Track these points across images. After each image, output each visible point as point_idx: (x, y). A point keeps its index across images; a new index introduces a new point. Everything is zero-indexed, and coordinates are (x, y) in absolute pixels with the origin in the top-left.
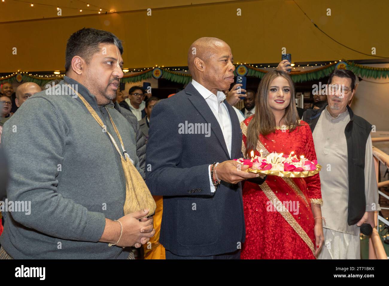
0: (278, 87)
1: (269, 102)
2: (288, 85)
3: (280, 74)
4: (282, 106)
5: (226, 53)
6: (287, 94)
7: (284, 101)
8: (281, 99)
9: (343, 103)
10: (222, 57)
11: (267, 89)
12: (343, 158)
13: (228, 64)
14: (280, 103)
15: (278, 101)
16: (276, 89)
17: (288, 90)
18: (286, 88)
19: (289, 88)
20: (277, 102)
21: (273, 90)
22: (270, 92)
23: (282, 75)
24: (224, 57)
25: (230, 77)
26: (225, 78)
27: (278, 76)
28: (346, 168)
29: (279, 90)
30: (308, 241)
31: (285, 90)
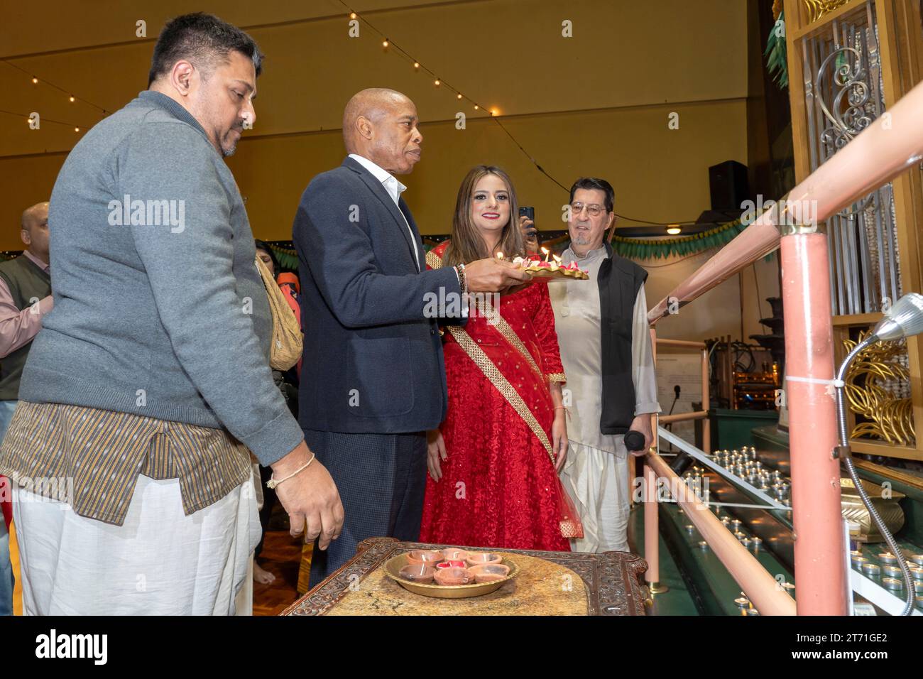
0: (487, 192)
1: (472, 219)
2: (504, 189)
3: (491, 171)
4: (495, 224)
5: (409, 112)
6: (503, 203)
7: (499, 215)
8: (493, 211)
9: (592, 232)
10: (403, 118)
11: (469, 196)
12: (593, 321)
13: (412, 131)
14: (491, 218)
15: (488, 215)
16: (485, 196)
17: (505, 197)
18: (501, 194)
19: (506, 194)
20: (486, 217)
21: (481, 197)
22: (476, 201)
23: (496, 172)
24: (407, 117)
25: (414, 151)
26: (406, 152)
27: (487, 173)
28: (599, 341)
29: (489, 197)
30: (543, 439)
31: (499, 196)
